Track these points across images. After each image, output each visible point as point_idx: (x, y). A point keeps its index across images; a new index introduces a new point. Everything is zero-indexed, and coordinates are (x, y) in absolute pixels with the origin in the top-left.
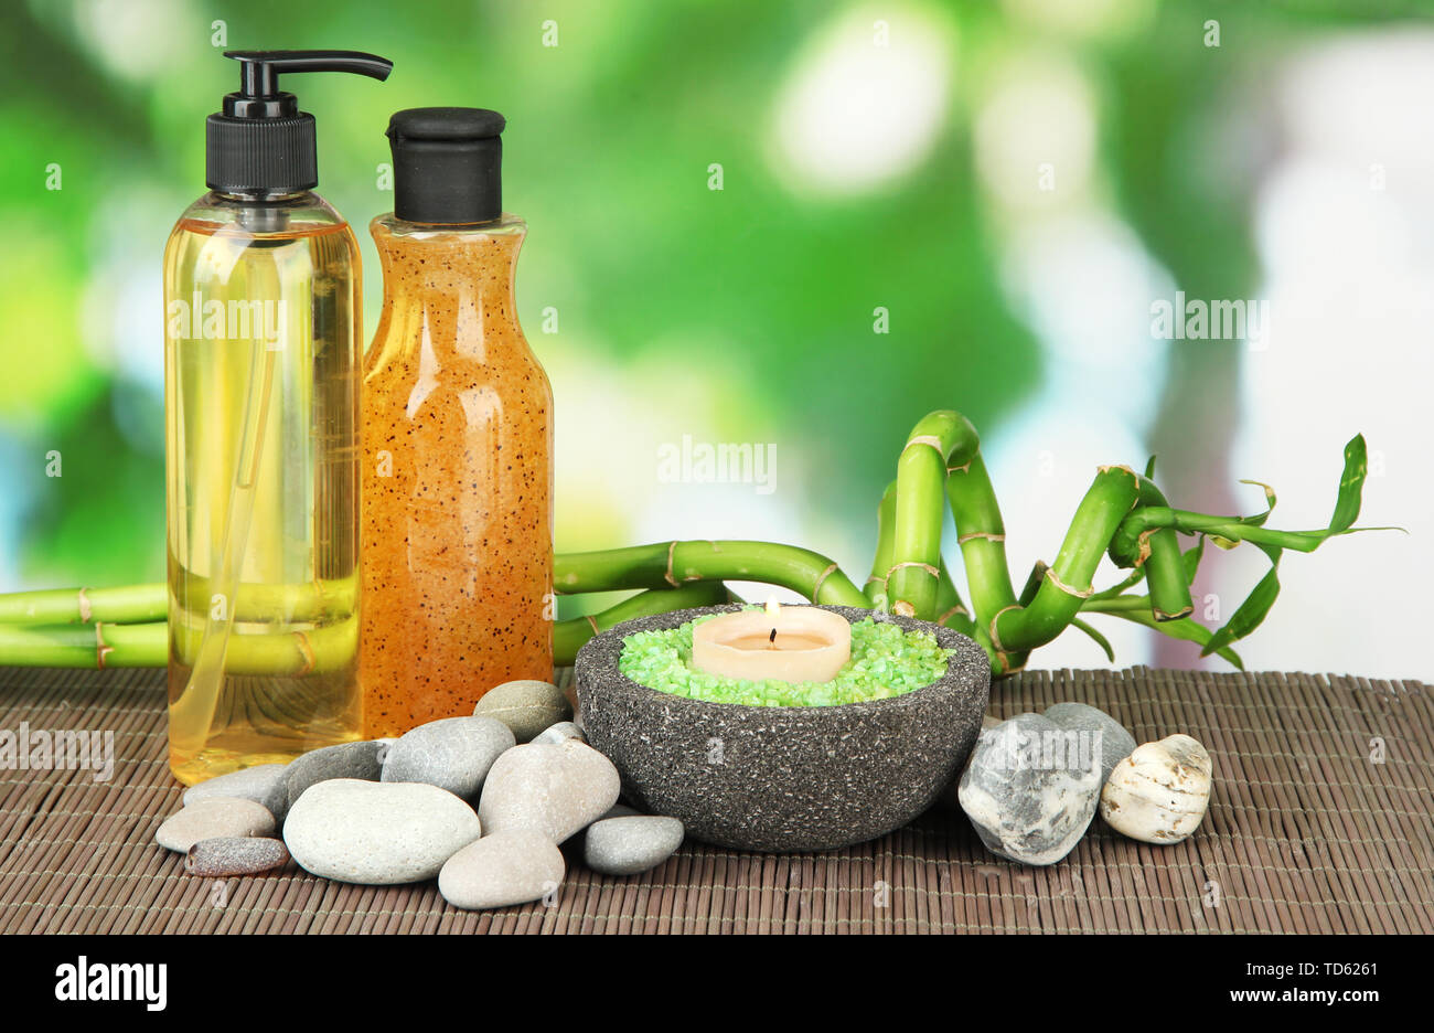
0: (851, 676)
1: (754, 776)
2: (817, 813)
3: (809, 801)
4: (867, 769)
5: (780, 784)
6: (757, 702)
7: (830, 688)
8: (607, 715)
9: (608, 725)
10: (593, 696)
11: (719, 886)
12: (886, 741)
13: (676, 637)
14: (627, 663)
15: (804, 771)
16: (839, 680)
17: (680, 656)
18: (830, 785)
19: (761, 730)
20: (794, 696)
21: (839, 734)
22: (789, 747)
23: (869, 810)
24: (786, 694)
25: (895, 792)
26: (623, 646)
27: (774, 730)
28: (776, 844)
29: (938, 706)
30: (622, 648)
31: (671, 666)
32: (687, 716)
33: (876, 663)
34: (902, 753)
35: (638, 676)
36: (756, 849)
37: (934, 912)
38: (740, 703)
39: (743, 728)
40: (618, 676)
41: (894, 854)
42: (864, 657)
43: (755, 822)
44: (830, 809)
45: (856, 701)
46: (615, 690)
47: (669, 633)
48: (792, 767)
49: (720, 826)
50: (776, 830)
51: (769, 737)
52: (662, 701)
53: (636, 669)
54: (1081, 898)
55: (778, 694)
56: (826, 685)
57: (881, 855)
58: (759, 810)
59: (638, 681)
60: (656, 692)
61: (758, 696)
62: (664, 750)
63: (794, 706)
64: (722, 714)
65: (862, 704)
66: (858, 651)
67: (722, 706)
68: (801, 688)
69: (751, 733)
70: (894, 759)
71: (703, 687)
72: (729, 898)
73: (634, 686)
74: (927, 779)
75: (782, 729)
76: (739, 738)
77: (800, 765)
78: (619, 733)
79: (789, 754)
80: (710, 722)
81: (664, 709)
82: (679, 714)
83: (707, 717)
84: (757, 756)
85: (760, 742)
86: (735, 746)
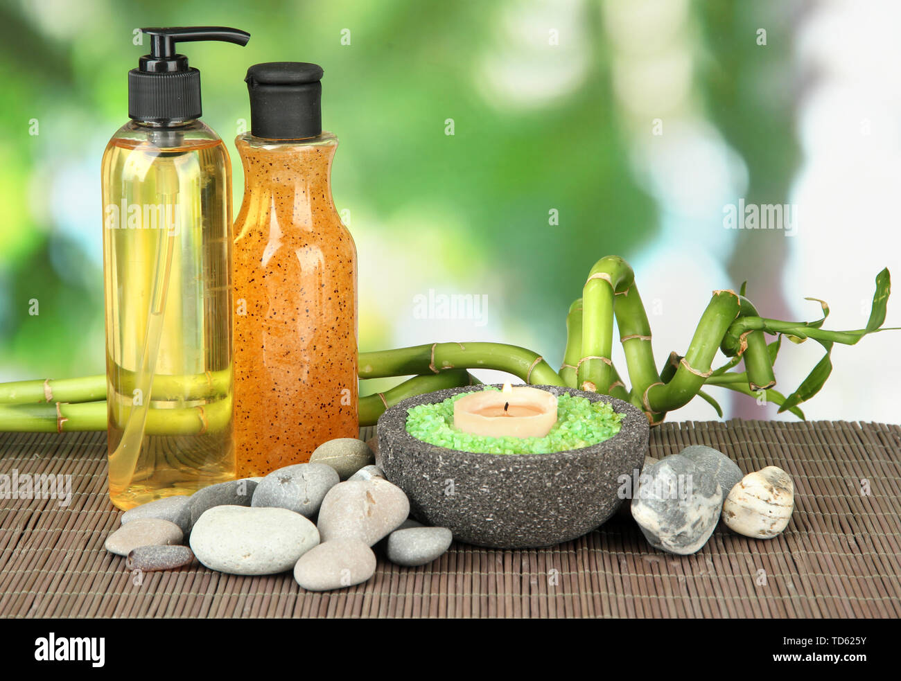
0: (559, 433)
1: (498, 500)
2: (539, 523)
3: (534, 516)
4: (572, 494)
5: (516, 505)
6: (498, 451)
7: (546, 441)
8: (400, 461)
9: (401, 468)
10: (390, 449)
11: (476, 572)
12: (584, 476)
13: (442, 409)
14: (411, 426)
15: (531, 496)
16: (551, 436)
17: (446, 421)
18: (548, 505)
19: (503, 470)
20: (523, 447)
21: (554, 472)
22: (522, 481)
23: (573, 520)
24: (517, 446)
25: (590, 509)
26: (408, 415)
27: (511, 470)
28: (512, 544)
29: (617, 452)
30: (407, 416)
31: (441, 428)
32: (454, 462)
33: (574, 424)
34: (594, 483)
35: (420, 435)
36: (499, 547)
37: (619, 587)
38: (487, 452)
39: (491, 469)
40: (407, 435)
41: (589, 548)
42: (566, 420)
43: (499, 530)
45: (564, 449)
46: (405, 445)
47: (437, 406)
48: (523, 494)
49: (475, 533)
50: (512, 535)
51: (508, 475)
52: (437, 452)
53: (417, 430)
54: (713, 576)
55: (512, 446)
56: (543, 439)
57: (580, 549)
58: (502, 522)
59: (419, 438)
60: (432, 446)
61: (499, 447)
62: (439, 484)
63: (523, 453)
64: (477, 460)
65: (568, 452)
66: (563, 416)
67: (476, 454)
68: (527, 442)
69: (496, 472)
70: (589, 488)
71: (462, 442)
72: (484, 580)
73: (417, 442)
74: (610, 500)
75: (517, 469)
76: (488, 476)
77: (528, 492)
78: (409, 473)
79: (521, 485)
80: (469, 465)
81: (438, 457)
82: (449, 461)
83: (467, 462)
84: (500, 487)
85: (502, 478)
86: (486, 481)
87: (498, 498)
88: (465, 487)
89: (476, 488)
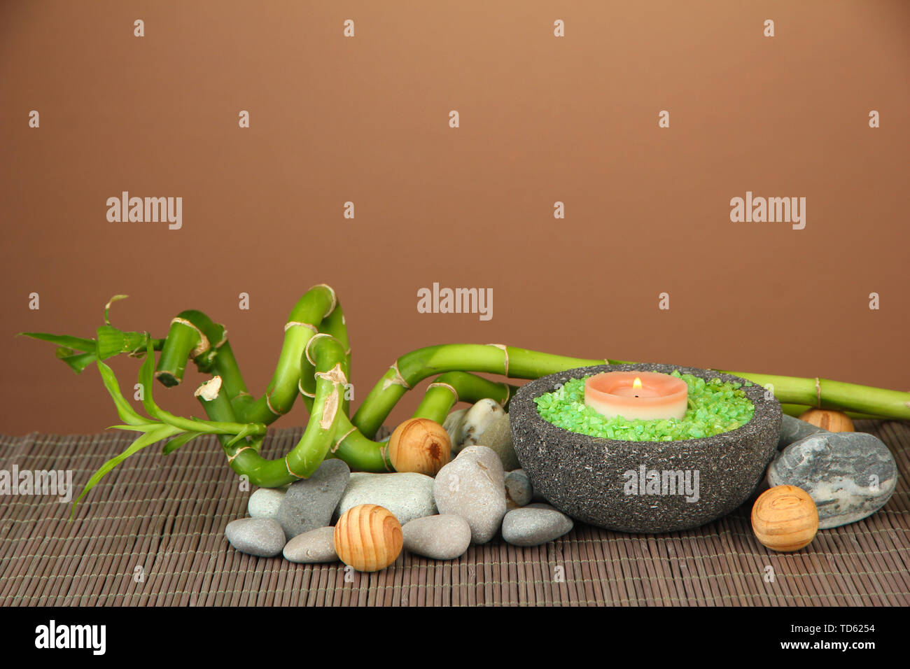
44: (709, 504)
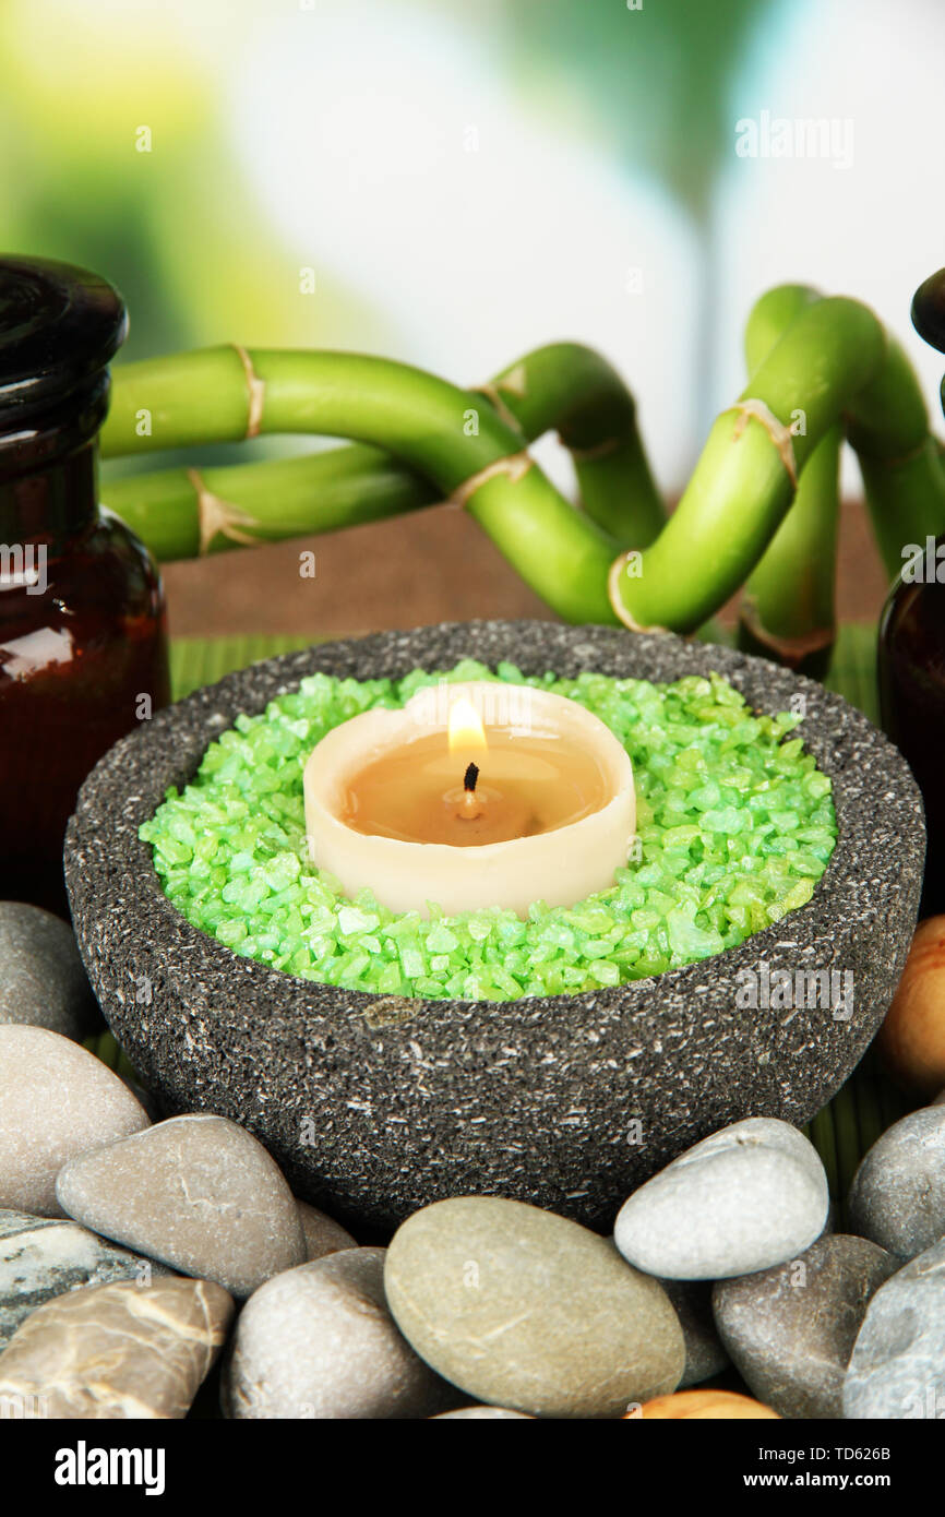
1: (615, 1141)
10: (192, 1020)
19: (634, 1053)
27: (660, 1049)
32: (468, 1056)
39: (595, 1059)
51: (649, 1064)
62: (407, 1125)
69: (613, 1063)
76: (587, 1079)
77: (706, 1096)
78: (288, 1095)
79: (687, 1084)
80: (522, 1061)
81: (408, 1049)
82: (447, 1055)
83: (513, 1052)
84: (623, 1104)
85: (629, 1078)
86: (578, 1096)
87: (615, 1135)
88: (505, 1123)
89: (542, 1122)
